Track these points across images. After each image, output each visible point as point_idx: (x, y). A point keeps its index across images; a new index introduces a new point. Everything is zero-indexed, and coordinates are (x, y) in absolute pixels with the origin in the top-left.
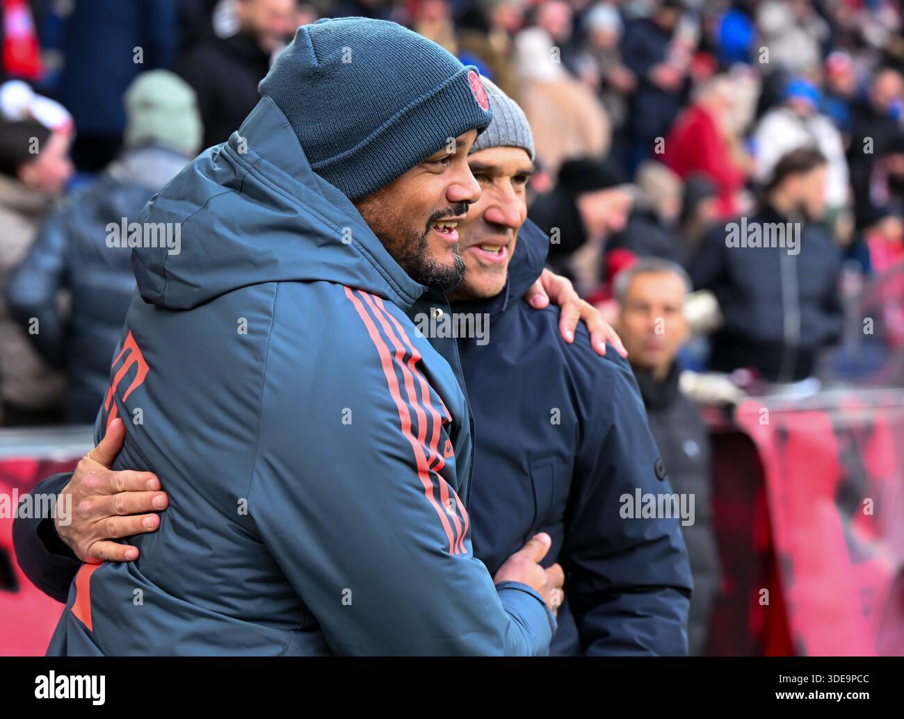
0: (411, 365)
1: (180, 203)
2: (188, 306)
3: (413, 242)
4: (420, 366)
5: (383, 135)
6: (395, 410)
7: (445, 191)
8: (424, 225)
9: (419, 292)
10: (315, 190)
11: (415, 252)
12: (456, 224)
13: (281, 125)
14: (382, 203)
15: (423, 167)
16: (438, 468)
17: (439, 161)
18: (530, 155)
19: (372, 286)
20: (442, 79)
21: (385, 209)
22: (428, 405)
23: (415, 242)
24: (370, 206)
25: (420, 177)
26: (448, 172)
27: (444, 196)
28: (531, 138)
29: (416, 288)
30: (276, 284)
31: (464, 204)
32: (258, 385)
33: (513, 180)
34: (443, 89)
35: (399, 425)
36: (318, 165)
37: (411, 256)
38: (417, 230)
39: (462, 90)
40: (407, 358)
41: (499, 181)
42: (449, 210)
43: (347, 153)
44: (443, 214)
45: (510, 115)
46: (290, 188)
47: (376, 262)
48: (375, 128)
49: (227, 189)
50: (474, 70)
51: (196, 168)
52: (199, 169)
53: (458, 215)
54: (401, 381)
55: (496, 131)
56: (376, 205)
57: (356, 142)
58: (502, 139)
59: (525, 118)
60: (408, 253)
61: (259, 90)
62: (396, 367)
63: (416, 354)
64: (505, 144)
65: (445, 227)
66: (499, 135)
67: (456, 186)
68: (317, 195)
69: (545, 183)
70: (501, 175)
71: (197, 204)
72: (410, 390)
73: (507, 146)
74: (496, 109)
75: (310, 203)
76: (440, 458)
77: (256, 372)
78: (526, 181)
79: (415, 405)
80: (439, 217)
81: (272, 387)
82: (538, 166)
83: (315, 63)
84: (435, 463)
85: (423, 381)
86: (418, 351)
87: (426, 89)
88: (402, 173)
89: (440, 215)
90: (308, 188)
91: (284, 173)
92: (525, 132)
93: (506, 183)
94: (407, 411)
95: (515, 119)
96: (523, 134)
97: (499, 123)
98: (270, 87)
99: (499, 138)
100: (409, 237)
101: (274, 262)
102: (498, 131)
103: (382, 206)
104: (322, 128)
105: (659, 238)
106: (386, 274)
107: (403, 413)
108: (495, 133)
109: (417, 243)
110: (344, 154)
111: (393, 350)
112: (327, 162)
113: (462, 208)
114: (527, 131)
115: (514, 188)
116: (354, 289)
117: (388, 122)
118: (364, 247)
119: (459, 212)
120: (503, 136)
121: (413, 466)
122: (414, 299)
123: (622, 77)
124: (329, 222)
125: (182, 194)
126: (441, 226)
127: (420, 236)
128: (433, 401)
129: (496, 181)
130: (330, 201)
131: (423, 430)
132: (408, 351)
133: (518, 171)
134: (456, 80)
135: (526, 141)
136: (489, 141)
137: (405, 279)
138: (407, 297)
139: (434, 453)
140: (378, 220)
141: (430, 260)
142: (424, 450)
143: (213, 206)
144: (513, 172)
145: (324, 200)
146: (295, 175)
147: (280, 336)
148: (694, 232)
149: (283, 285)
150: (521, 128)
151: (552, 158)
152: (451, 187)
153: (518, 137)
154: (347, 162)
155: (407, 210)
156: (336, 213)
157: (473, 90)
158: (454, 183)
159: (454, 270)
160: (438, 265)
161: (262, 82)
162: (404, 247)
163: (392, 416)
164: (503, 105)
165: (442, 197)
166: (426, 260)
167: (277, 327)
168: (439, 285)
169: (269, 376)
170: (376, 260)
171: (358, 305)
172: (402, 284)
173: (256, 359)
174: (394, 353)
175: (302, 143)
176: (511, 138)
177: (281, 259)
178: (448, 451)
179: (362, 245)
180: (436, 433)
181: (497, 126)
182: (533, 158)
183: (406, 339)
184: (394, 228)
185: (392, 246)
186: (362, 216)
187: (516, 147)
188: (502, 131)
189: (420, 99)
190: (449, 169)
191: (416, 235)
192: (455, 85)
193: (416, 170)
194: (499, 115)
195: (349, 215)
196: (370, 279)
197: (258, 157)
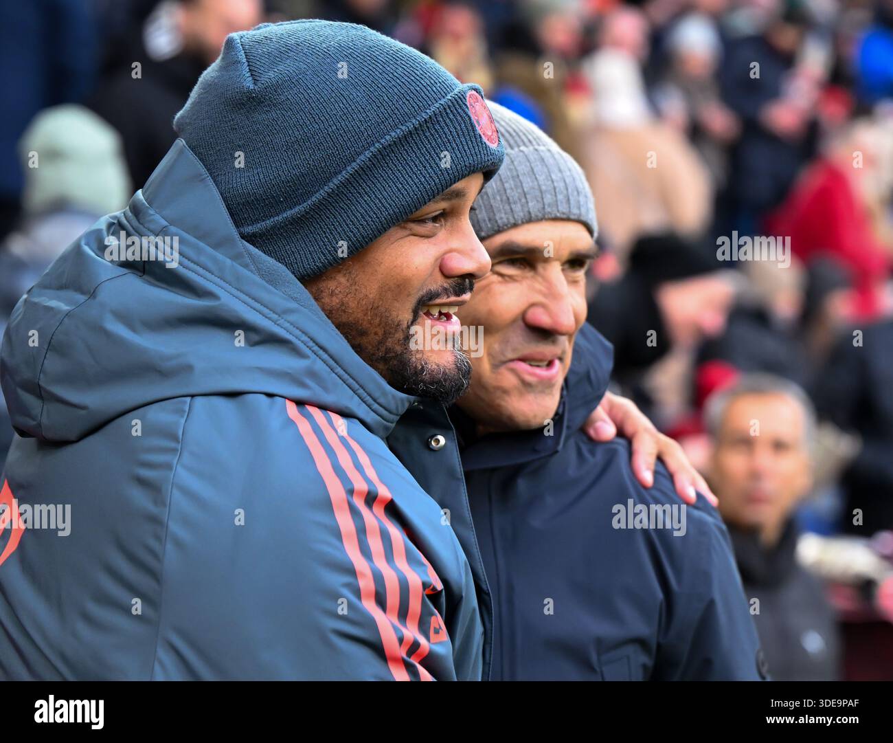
0: (379, 510)
1: (63, 293)
2: (73, 437)
3: (394, 334)
4: (393, 511)
5: (348, 183)
6: (351, 571)
7: (439, 261)
8: (410, 310)
9: (403, 405)
10: (246, 266)
11: (398, 349)
12: (455, 309)
13: (198, 178)
14: (348, 280)
15: (405, 228)
16: (419, 655)
17: (428, 219)
18: (590, 230)
19: (328, 399)
20: (430, 103)
21: (353, 288)
22: (402, 564)
23: (397, 335)
24: (332, 285)
25: (401, 242)
26: (442, 234)
27: (437, 269)
28: (591, 206)
29: (398, 400)
30: (188, 399)
31: (467, 280)
32: (158, 538)
33: (566, 266)
34: (430, 117)
35: (357, 593)
36: (249, 229)
37: (394, 354)
38: (400, 318)
39: (459, 118)
40: (371, 499)
41: (545, 269)
42: (445, 289)
43: (297, 209)
44: (437, 295)
45: (559, 175)
46: (210, 265)
47: (335, 365)
48: (336, 174)
49: (124, 271)
50: (476, 90)
51: (83, 243)
52: (87, 244)
53: (458, 295)
54: (362, 531)
55: (540, 199)
56: (340, 283)
57: (310, 194)
58: (548, 209)
59: (583, 178)
60: (388, 351)
61: (174, 127)
62: (354, 511)
63: (384, 492)
64: (553, 216)
65: (441, 314)
66: (544, 205)
67: (455, 254)
68: (249, 273)
69: (611, 268)
70: (547, 260)
71: (83, 293)
72: (375, 544)
73: (556, 219)
74: (540, 166)
75: (238, 285)
76: (422, 640)
77: (155, 520)
78: (586, 267)
79: (381, 564)
80: (431, 299)
81: (179, 544)
82: (601, 244)
83: (249, 84)
84: (414, 647)
85: (396, 533)
86: (388, 488)
87: (406, 117)
88: (376, 237)
89: (432, 296)
90: (234, 263)
91: (202, 244)
92: (582, 199)
93: (555, 272)
94: (368, 572)
95: (567, 181)
96: (579, 202)
97: (544, 188)
98: (188, 121)
99: (544, 208)
100: (390, 328)
101: (188, 369)
102: (543, 199)
103: (348, 284)
104: (262, 176)
105: (769, 345)
106: (351, 381)
107: (363, 575)
108: (538, 201)
109: (400, 335)
110: (293, 211)
111: (349, 487)
112: (269, 223)
113: (463, 285)
114: (586, 197)
115: (566, 277)
116: (300, 403)
117: (354, 164)
118: (317, 344)
119: (459, 291)
120: (549, 205)
121: (377, 648)
122: (397, 415)
123: (719, 120)
124: (266, 311)
125: (64, 281)
126: (435, 312)
127: (405, 325)
128: (410, 559)
129: (540, 267)
130: (267, 282)
131: (393, 599)
132: (373, 488)
133: (571, 253)
134: (450, 103)
135: (583, 210)
136: (529, 213)
137: (380, 387)
138: (385, 413)
139: (411, 632)
140: (343, 304)
141: (420, 359)
142: (395, 628)
143: (104, 295)
144: (565, 254)
145: (257, 279)
146: (216, 246)
147: (189, 469)
148: (821, 339)
149: (198, 400)
150: (575, 193)
151: (621, 233)
152: (446, 256)
153: (572, 206)
154: (298, 223)
155: (384, 290)
156: (276, 297)
157: (474, 118)
158: (451, 251)
159: (454, 372)
160: (432, 366)
161: (178, 115)
162: (381, 342)
163: (347, 579)
164: (550, 161)
165: (434, 269)
166: (414, 359)
167: (186, 458)
168: (434, 394)
169: (175, 527)
170: (336, 362)
171: (304, 427)
172: (377, 394)
173: (156, 503)
174: (351, 492)
175: (225, 199)
176: (560, 208)
177: (199, 365)
178: (437, 632)
179: (314, 342)
180: (415, 605)
181: (541, 192)
182: (596, 234)
183: (371, 473)
184: (366, 314)
185: (364, 341)
186: (316, 299)
187: (568, 220)
188: (548, 198)
189: (398, 131)
190: (443, 229)
191: (398, 325)
192: (448, 111)
193: (395, 232)
194: (544, 177)
195: (295, 299)
196: (325, 389)
197: (165, 223)
